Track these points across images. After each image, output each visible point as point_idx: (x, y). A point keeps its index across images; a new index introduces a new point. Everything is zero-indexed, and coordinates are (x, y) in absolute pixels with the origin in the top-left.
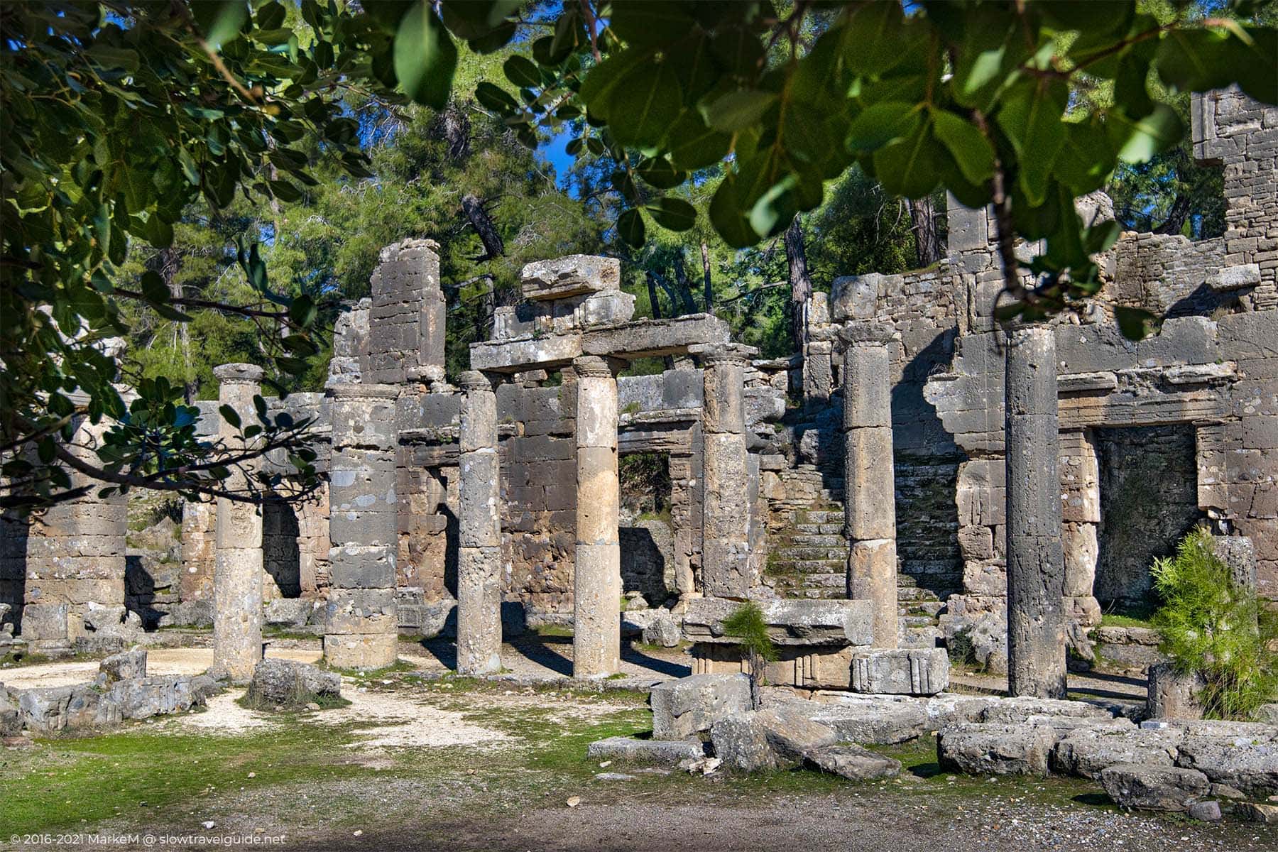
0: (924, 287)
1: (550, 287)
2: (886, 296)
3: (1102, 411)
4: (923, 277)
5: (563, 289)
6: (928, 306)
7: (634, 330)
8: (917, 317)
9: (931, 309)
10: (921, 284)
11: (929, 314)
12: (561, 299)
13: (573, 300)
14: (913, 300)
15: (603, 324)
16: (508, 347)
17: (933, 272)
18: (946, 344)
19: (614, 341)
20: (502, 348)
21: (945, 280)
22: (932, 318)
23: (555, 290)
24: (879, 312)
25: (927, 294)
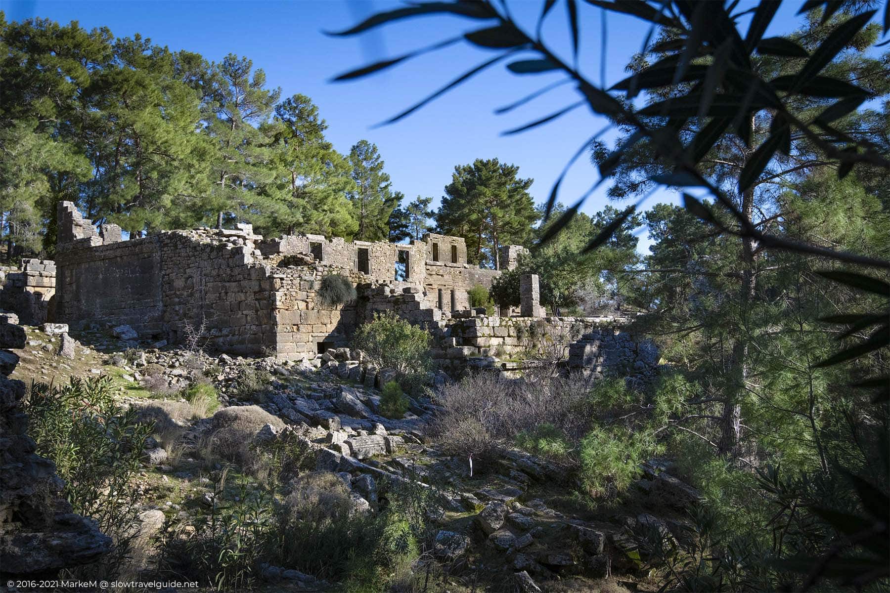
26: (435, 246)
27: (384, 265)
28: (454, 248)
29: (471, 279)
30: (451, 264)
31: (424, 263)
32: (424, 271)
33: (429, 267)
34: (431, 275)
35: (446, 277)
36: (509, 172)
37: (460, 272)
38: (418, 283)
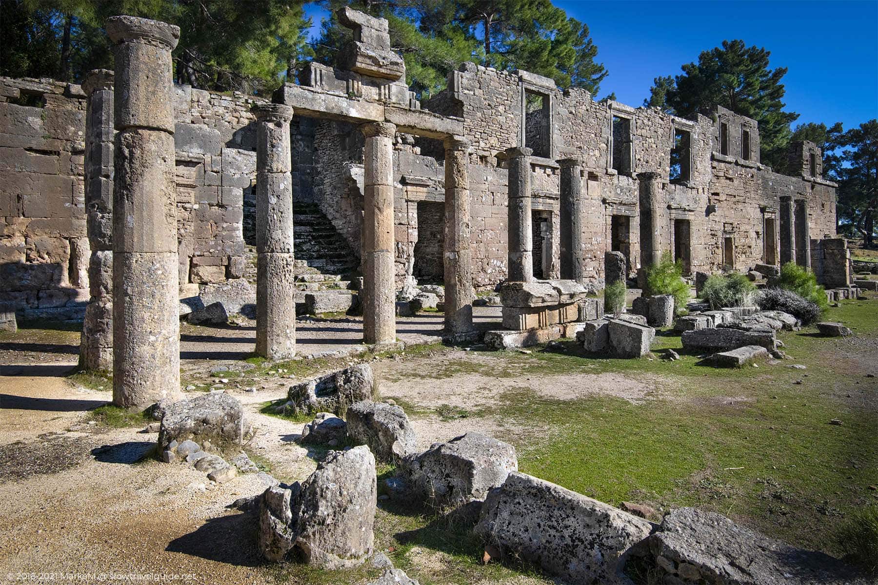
0: (224, 103)
1: (381, 67)
2: (198, 101)
3: (425, 195)
4: (223, 97)
5: (389, 72)
6: (227, 115)
7: (421, 116)
8: (219, 120)
9: (228, 117)
10: (222, 101)
11: (227, 120)
12: (370, 76)
13: (381, 81)
14: (216, 109)
15: (400, 104)
16: (323, 97)
17: (230, 96)
18: (239, 139)
19: (408, 119)
20: (317, 96)
21: (238, 103)
22: (229, 122)
23: (383, 70)
24: (193, 110)
25: (226, 108)
26: (724, 127)
27: (654, 153)
28: (746, 135)
29: (765, 188)
30: (742, 161)
31: (709, 156)
32: (709, 169)
33: (715, 164)
34: (718, 177)
35: (736, 182)
36: (758, 58)
37: (752, 177)
38: (701, 191)
